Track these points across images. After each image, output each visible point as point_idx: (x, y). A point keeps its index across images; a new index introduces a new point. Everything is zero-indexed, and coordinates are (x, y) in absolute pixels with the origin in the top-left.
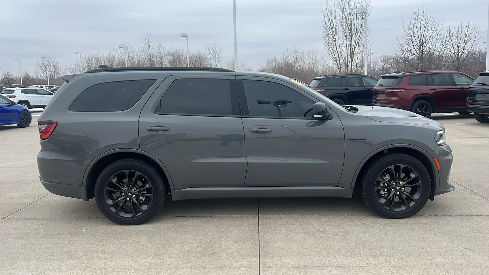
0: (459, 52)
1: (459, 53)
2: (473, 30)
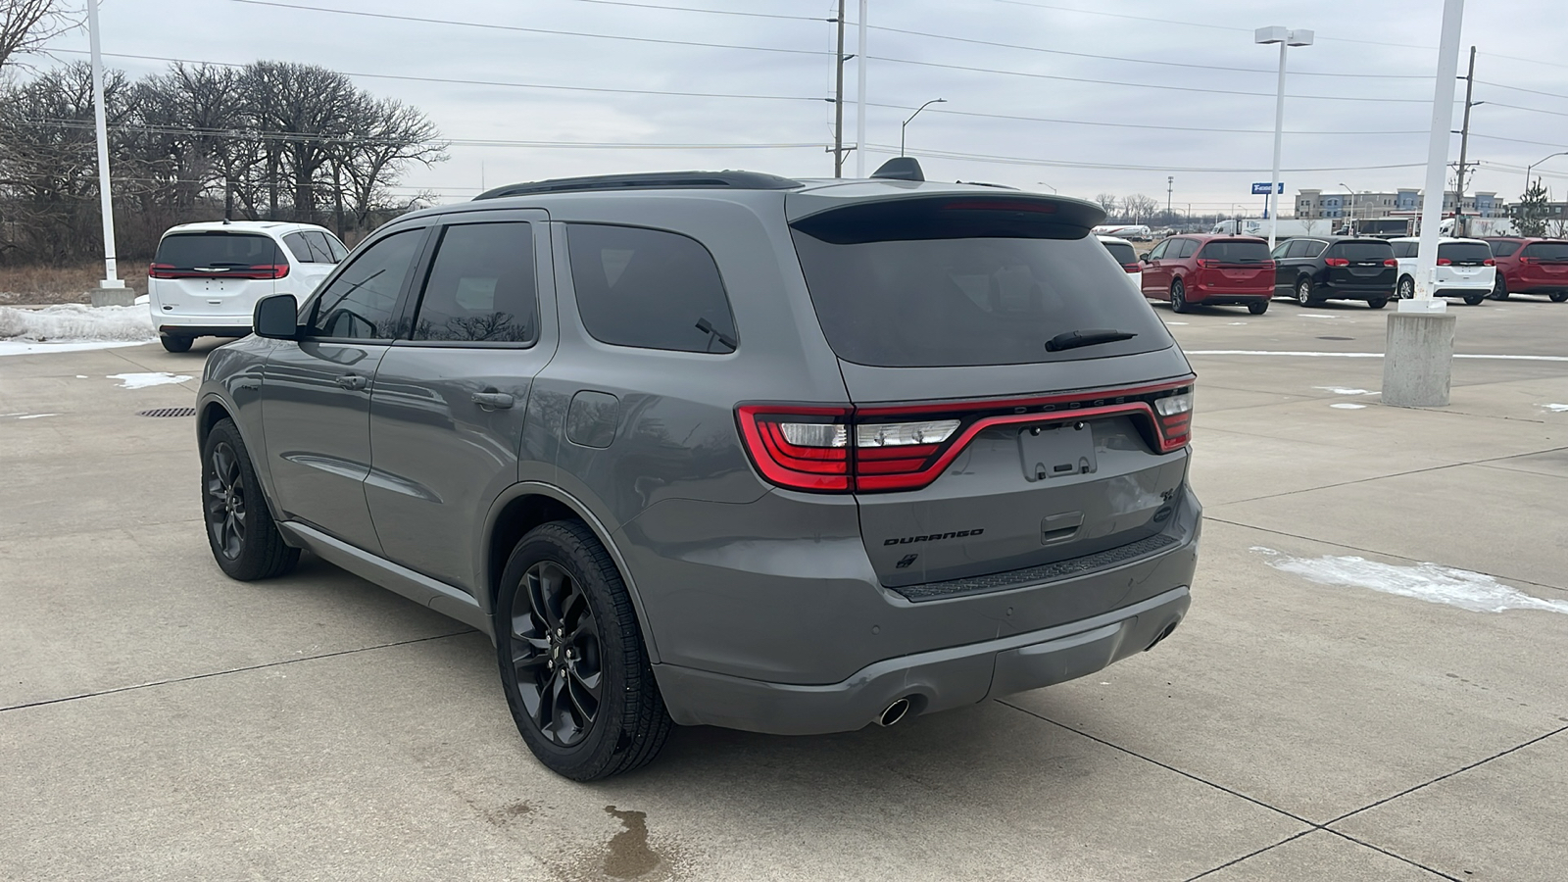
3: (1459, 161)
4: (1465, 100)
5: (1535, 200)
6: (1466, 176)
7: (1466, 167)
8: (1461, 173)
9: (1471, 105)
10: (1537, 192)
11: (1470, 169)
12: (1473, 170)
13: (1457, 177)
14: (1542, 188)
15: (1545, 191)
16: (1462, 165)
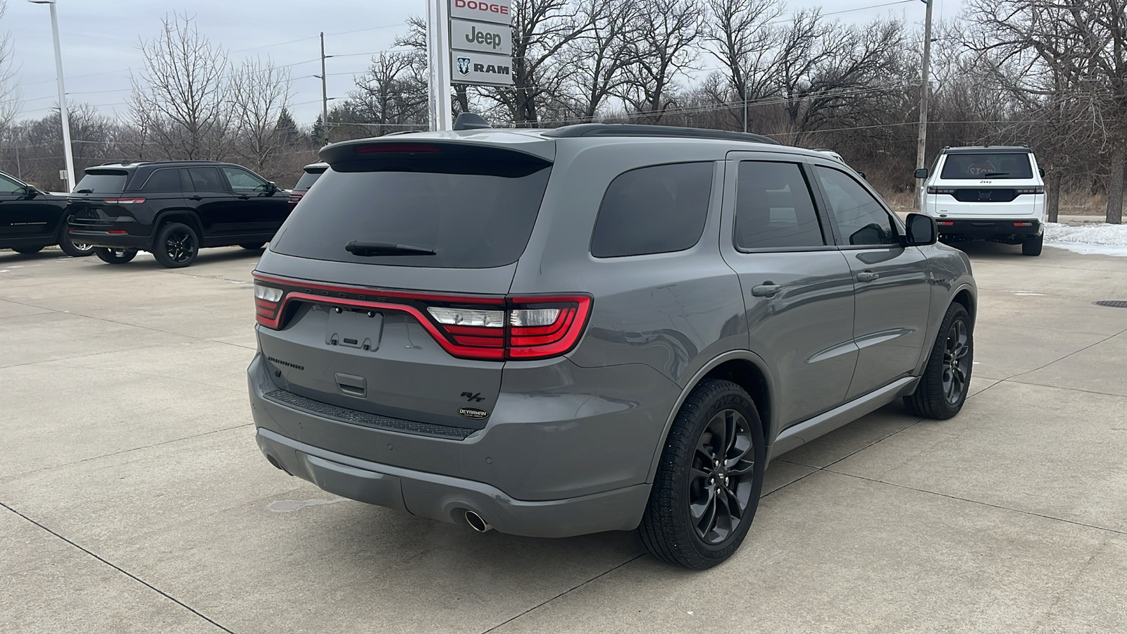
0: (258, 120)
1: (259, 122)
2: (280, 77)
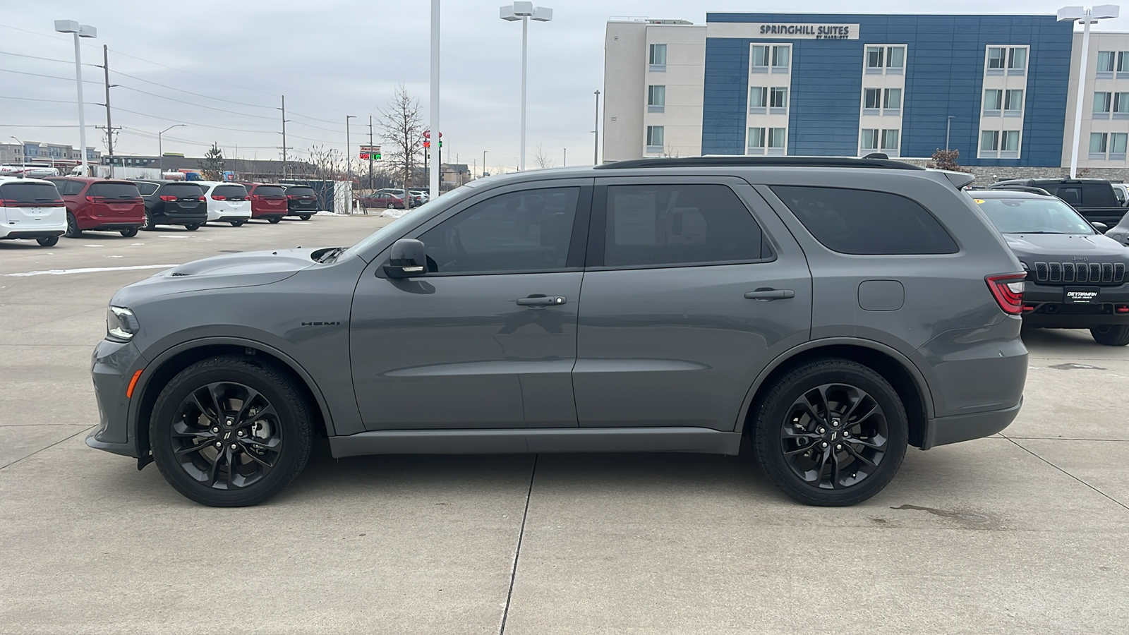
3: (106, 125)
4: (105, 82)
5: (214, 157)
6: (114, 136)
7: (112, 130)
8: (110, 134)
9: (109, 87)
10: (215, 152)
11: (115, 132)
12: (118, 132)
13: (107, 137)
14: (218, 149)
15: (220, 151)
16: (109, 129)
